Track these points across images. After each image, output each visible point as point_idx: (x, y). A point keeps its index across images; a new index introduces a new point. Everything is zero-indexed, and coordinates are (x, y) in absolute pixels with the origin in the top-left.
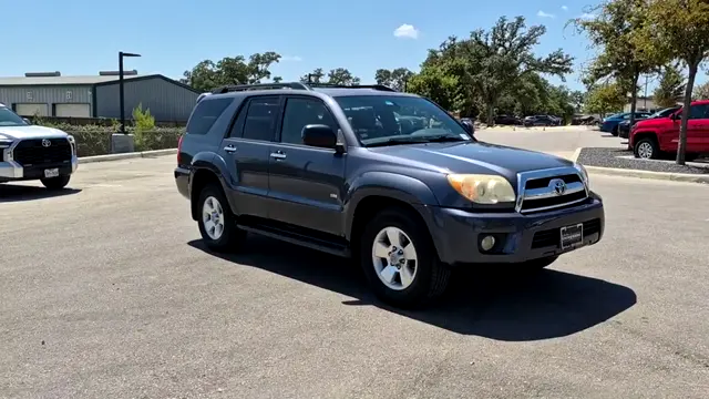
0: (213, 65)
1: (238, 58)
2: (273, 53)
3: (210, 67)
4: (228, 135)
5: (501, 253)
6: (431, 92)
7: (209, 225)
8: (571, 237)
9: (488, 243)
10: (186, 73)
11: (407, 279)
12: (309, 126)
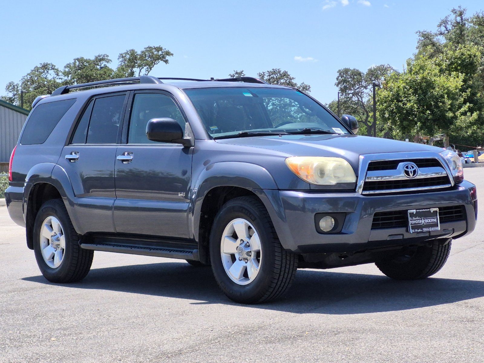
0: (57, 72)
1: (99, 59)
2: (159, 49)
3: (51, 75)
4: (70, 141)
5: (340, 233)
6: (419, 101)
7: (47, 253)
8: (423, 221)
9: (326, 224)
10: (11, 87)
11: (254, 272)
12: (155, 120)
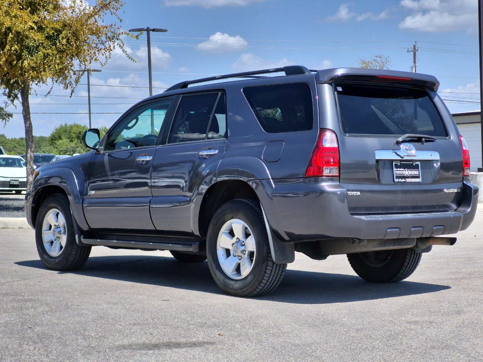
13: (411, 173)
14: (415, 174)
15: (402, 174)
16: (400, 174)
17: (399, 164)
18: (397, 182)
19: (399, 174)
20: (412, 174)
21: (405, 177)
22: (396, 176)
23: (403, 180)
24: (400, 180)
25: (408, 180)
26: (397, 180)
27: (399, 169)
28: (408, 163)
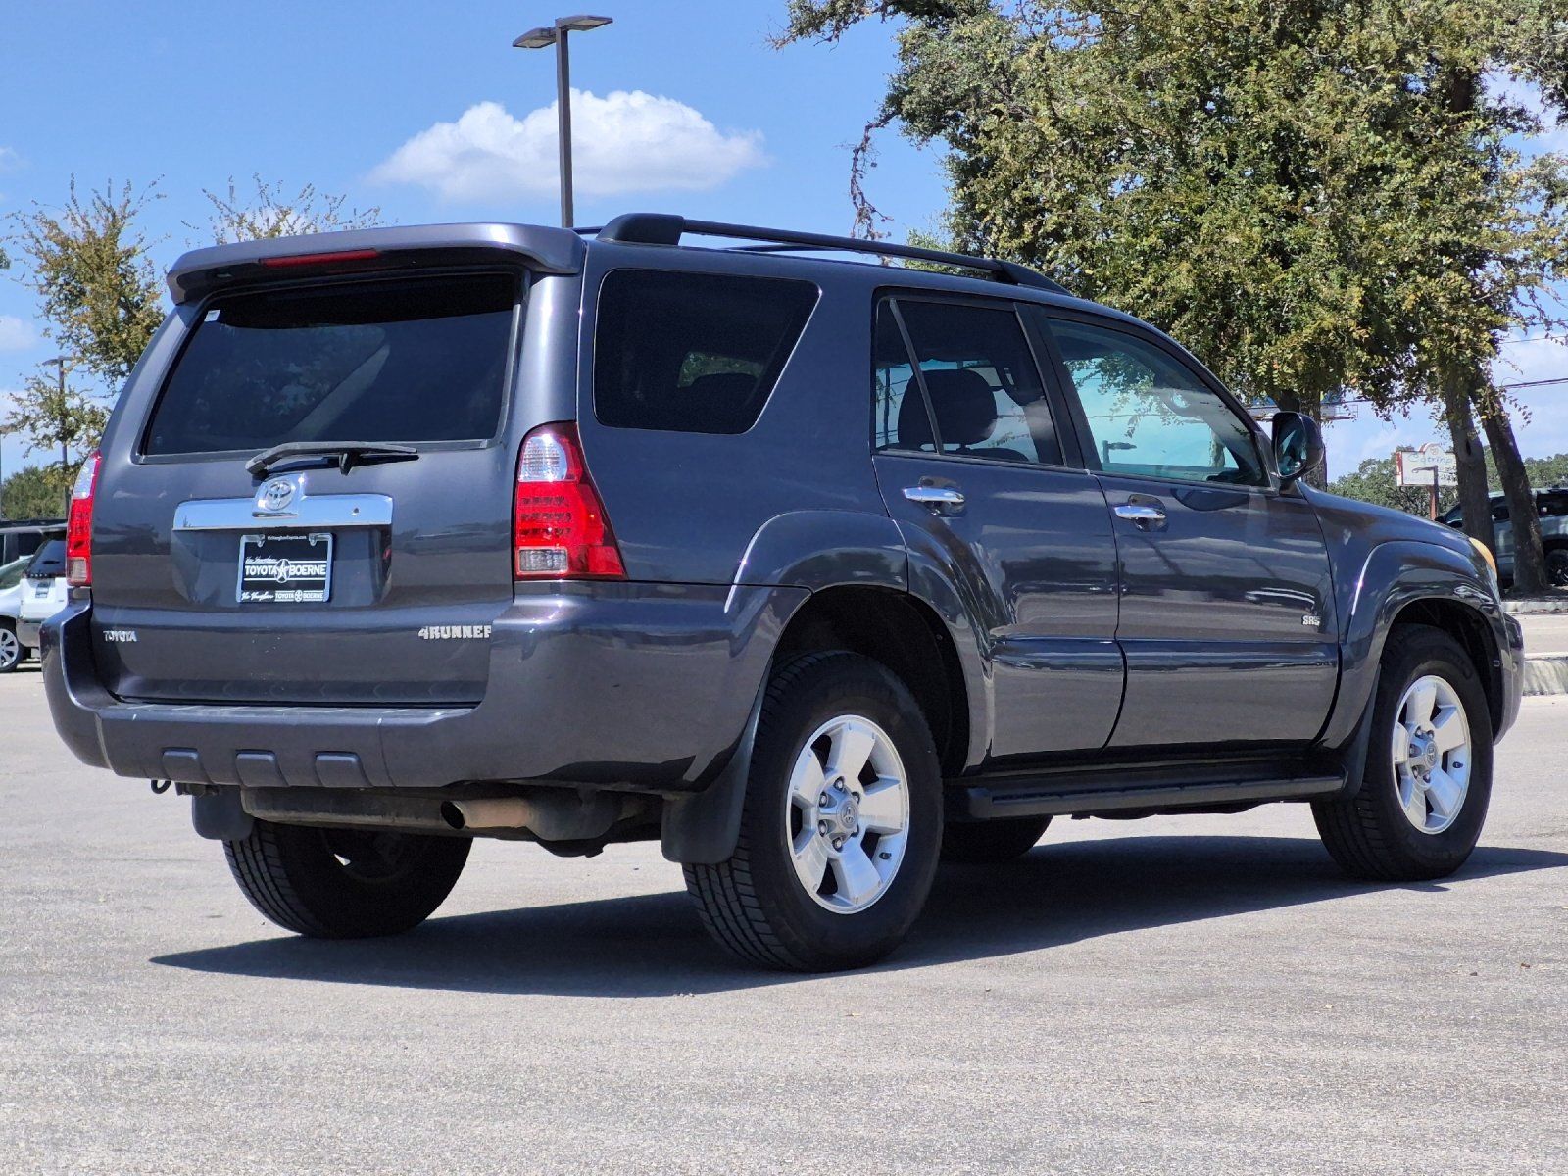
13: (295, 572)
14: (310, 576)
15: (267, 576)
16: (261, 576)
17: (260, 545)
18: (244, 602)
19: (256, 576)
20: (301, 576)
21: (273, 587)
22: (244, 582)
23: (266, 596)
24: (255, 596)
25: (282, 596)
26: (246, 596)
27: (258, 560)
28: (292, 538)
